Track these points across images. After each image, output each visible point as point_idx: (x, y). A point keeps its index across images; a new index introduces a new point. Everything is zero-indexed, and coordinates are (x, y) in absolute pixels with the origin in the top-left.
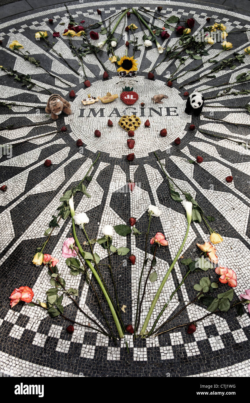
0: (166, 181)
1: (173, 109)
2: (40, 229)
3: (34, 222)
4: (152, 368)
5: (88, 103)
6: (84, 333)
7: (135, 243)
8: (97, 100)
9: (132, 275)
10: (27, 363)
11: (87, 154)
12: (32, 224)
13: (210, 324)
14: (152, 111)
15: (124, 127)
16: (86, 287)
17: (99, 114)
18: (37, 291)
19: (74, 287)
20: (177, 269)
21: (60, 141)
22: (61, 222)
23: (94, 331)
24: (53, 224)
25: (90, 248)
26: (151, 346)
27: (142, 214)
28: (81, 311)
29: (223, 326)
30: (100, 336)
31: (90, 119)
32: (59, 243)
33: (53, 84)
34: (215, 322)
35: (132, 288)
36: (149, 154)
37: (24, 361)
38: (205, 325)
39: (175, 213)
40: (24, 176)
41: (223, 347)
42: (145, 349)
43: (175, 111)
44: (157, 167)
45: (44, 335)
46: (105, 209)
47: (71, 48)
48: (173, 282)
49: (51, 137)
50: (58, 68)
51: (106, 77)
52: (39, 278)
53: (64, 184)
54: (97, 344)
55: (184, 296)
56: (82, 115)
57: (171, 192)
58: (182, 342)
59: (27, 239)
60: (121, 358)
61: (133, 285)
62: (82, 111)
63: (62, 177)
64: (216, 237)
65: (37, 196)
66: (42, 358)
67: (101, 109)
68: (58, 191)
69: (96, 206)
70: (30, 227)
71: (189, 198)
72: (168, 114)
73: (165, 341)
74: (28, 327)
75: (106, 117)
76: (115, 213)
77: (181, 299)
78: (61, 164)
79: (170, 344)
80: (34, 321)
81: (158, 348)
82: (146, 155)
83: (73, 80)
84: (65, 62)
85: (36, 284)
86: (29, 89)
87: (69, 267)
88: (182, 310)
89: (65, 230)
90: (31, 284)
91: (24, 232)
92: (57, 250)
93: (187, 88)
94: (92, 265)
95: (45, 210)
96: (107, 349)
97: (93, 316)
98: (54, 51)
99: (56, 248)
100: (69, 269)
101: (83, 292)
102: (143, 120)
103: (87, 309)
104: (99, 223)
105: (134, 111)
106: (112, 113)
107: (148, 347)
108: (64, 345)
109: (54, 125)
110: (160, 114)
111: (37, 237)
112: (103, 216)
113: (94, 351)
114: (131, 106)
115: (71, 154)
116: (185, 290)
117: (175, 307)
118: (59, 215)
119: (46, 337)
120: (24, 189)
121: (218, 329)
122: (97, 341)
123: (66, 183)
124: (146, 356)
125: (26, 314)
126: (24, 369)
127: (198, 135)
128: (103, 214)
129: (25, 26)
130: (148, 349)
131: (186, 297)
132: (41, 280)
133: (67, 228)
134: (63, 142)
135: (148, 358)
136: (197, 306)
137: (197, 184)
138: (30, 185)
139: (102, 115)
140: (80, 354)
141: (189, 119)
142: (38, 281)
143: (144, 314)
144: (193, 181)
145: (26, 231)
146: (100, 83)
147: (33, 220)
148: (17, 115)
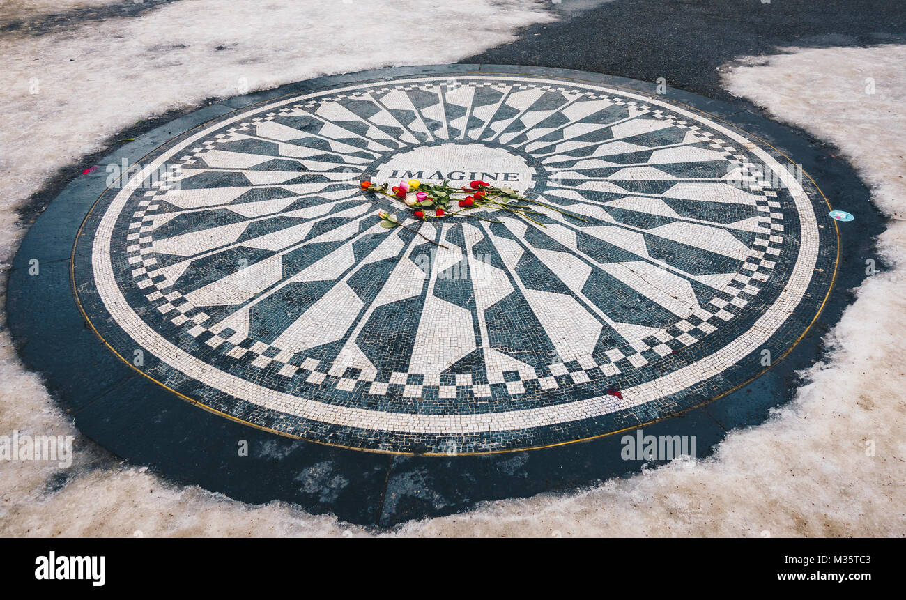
0: (487, 239)
1: (513, 175)
2: (315, 273)
3: (309, 267)
6: (346, 368)
7: (432, 292)
9: (422, 321)
10: (268, 390)
11: (392, 210)
12: (307, 269)
13: (512, 369)
14: (485, 176)
17: (416, 175)
18: (297, 328)
20: (482, 318)
21: (361, 198)
26: (429, 384)
29: (528, 372)
30: (365, 371)
33: (365, 147)
34: (519, 368)
35: (418, 331)
38: (504, 370)
40: (307, 226)
41: (523, 392)
42: (421, 387)
43: (515, 177)
44: (479, 226)
45: (294, 367)
46: (402, 260)
47: (397, 117)
48: (473, 330)
49: (350, 194)
50: (375, 134)
51: (435, 143)
52: (302, 316)
53: (356, 236)
54: (360, 379)
55: (483, 341)
56: (394, 176)
57: (491, 248)
58: (470, 384)
59: (296, 281)
60: (387, 393)
61: (420, 329)
62: (396, 172)
63: (355, 230)
66: (287, 386)
67: (420, 171)
68: (346, 242)
69: (391, 257)
70: (304, 271)
72: (506, 180)
73: (449, 381)
74: (277, 358)
75: (425, 179)
76: (413, 264)
77: (479, 344)
78: (356, 218)
79: (454, 384)
80: (286, 353)
81: (438, 387)
83: (392, 145)
84: (387, 129)
88: (477, 355)
91: (295, 274)
96: (371, 383)
98: (374, 119)
99: (330, 291)
101: (355, 332)
103: (355, 347)
104: (390, 272)
105: (463, 175)
106: (433, 175)
108: (318, 377)
109: (357, 183)
110: (495, 179)
112: (397, 266)
113: (354, 385)
114: (460, 171)
115: (371, 210)
116: (487, 338)
117: (470, 351)
119: (297, 368)
120: (304, 238)
121: (521, 375)
122: (361, 376)
123: (358, 234)
124: (420, 393)
125: (278, 347)
126: (262, 394)
127: (540, 199)
128: (399, 264)
129: (344, 96)
130: (424, 387)
131: (486, 343)
134: (364, 199)
135: (422, 395)
136: (498, 352)
138: (312, 235)
139: (420, 177)
140: (335, 386)
144: (523, 241)
145: (298, 274)
146: (425, 148)
148: (312, 173)
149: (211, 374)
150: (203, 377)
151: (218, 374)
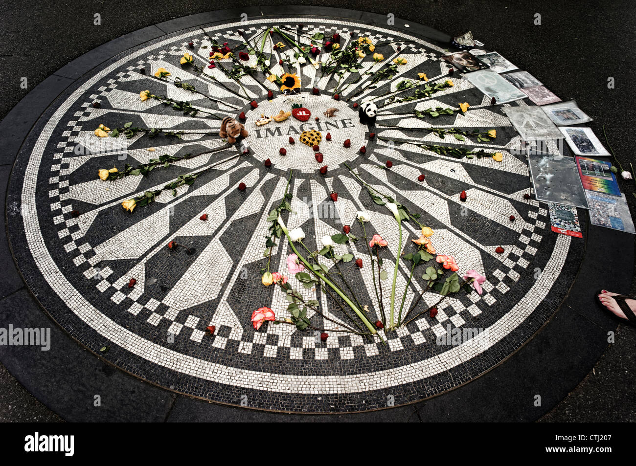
0: (364, 188)
1: (348, 121)
2: (257, 251)
3: (248, 246)
4: (411, 354)
5: (262, 123)
6: (337, 338)
7: (356, 249)
8: (270, 120)
9: (364, 278)
10: (292, 376)
11: (279, 173)
12: (247, 248)
13: (447, 306)
14: (328, 125)
15: (307, 142)
16: (324, 296)
17: (277, 133)
18: (277, 310)
19: (312, 299)
20: (402, 265)
21: (246, 164)
22: (277, 241)
23: (346, 334)
24: (269, 244)
25: (315, 260)
26: (402, 336)
27: (353, 221)
28: (328, 319)
29: (458, 305)
30: (353, 337)
31: (269, 139)
32: (281, 261)
33: (217, 108)
34: (451, 303)
35: (368, 289)
36: (340, 165)
37: (288, 376)
38: (443, 308)
39: (383, 216)
40: (220, 203)
41: (464, 322)
42: (398, 339)
43: (350, 123)
44: (352, 177)
45: (298, 348)
46: (315, 222)
47: (223, 70)
48: (402, 277)
49: (235, 161)
50: (216, 92)
51: (271, 96)
52: (274, 297)
53: (266, 205)
54: (353, 345)
55: (416, 287)
56: (259, 136)
57: (373, 198)
58: (428, 326)
59: (247, 263)
60: (380, 352)
61: (367, 286)
62: (258, 131)
63: (261, 199)
64: (426, 230)
65: (241, 220)
66: (304, 369)
67: (276, 128)
68: (262, 213)
69: (305, 221)
70: (246, 251)
71: (391, 200)
72: (345, 126)
73: (414, 329)
74: (280, 344)
75: (285, 135)
76: (326, 224)
77: (414, 290)
78: (255, 186)
79: (418, 330)
80: (284, 337)
81: (410, 336)
82: (337, 167)
83: (238, 103)
84: (221, 85)
85: (273, 303)
86: (193, 116)
87: (300, 281)
88: (419, 300)
89: (283, 248)
90: (268, 305)
91: (241, 256)
92: (282, 268)
93: (354, 99)
94: (322, 275)
95: (255, 233)
96: (364, 347)
97: (340, 321)
98: (206, 75)
99: (280, 266)
100: (301, 284)
101: (323, 302)
102: (324, 134)
103: (332, 316)
104: (314, 237)
105: (311, 127)
106: (289, 131)
107: (400, 337)
108: (322, 353)
109: (234, 148)
110: (338, 127)
111: (257, 260)
112: (316, 229)
113: (352, 352)
114: (306, 122)
115: (262, 176)
116: (416, 282)
117: (412, 298)
118: (272, 235)
119: (302, 349)
120: (225, 216)
121: (455, 308)
122: (352, 342)
123: (267, 203)
124: (401, 345)
125: (274, 333)
126: (291, 382)
127: (379, 142)
128: (316, 227)
129: (164, 52)
130: (401, 339)
131: (418, 288)
132: (277, 298)
133: (284, 246)
134: (250, 165)
135: (404, 346)
136: (431, 293)
137: (393, 187)
138: (230, 211)
139: (280, 134)
140: (340, 358)
141: (365, 129)
142: (273, 300)
143: (387, 309)
144: (389, 184)
145: (244, 256)
146: (266, 102)
147: (247, 244)
148: (189, 144)
149: (238, 376)
150: (234, 381)
151: (244, 374)
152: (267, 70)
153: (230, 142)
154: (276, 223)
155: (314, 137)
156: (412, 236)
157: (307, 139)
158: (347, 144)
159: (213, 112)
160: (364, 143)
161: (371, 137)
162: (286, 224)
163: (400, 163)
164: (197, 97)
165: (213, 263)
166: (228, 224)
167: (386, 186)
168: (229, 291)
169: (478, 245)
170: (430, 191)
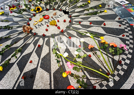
0: (77, 32)
1: (61, 15)
2: (55, 66)
4: (123, 79)
5: (36, 24)
6: (98, 85)
7: (86, 52)
8: (38, 22)
11: (48, 37)
13: (122, 58)
14: (56, 18)
15: (53, 25)
16: (85, 72)
17: (42, 25)
18: (73, 85)
19: (82, 75)
20: (102, 51)
21: (37, 38)
22: (60, 60)
23: (100, 82)
24: (58, 62)
25: (75, 61)
28: (91, 80)
29: (124, 56)
30: (103, 82)
32: (65, 66)
36: (66, 28)
39: (87, 38)
40: (34, 54)
41: (129, 61)
44: (71, 30)
47: (15, 12)
49: (33, 38)
50: (16, 19)
51: (34, 15)
53: (50, 49)
54: (105, 85)
56: (37, 28)
57: (81, 34)
58: (121, 67)
59: (54, 72)
60: (114, 83)
62: (35, 27)
63: (48, 47)
64: (102, 38)
65: (44, 57)
68: (50, 52)
69: (65, 49)
71: (87, 33)
72: (61, 17)
73: (118, 70)
75: (45, 25)
77: (110, 57)
78: (43, 44)
79: (120, 70)
81: (118, 73)
84: (17, 17)
86: (12, 29)
87: (75, 70)
88: (113, 60)
89: (63, 61)
90: (69, 84)
91: (51, 70)
92: (67, 68)
94: (81, 65)
96: (108, 84)
97: (95, 79)
98: (10, 15)
100: (76, 71)
101: (86, 74)
103: (92, 78)
105: (51, 20)
106: (45, 23)
109: (30, 34)
110: (59, 17)
111: (57, 69)
112: (70, 50)
115: (44, 40)
117: (111, 60)
118: (57, 58)
120: (38, 58)
121: (124, 58)
122: (104, 84)
127: (73, 18)
130: (117, 75)
132: (71, 80)
135: (119, 77)
136: (115, 56)
138: (39, 56)
139: (43, 25)
142: (70, 82)
148: (14, 38)
152: (29, 9)
153: (28, 33)
154: (56, 53)
155: (54, 22)
156: (99, 41)
157: (52, 24)
158: (65, 21)
159: (18, 25)
160: (69, 19)
161: (70, 17)
162: (60, 53)
163: (82, 21)
164: (10, 23)
165: (42, 77)
166: (40, 61)
167: (82, 29)
168: (53, 85)
169: (117, 36)
170: (95, 26)
